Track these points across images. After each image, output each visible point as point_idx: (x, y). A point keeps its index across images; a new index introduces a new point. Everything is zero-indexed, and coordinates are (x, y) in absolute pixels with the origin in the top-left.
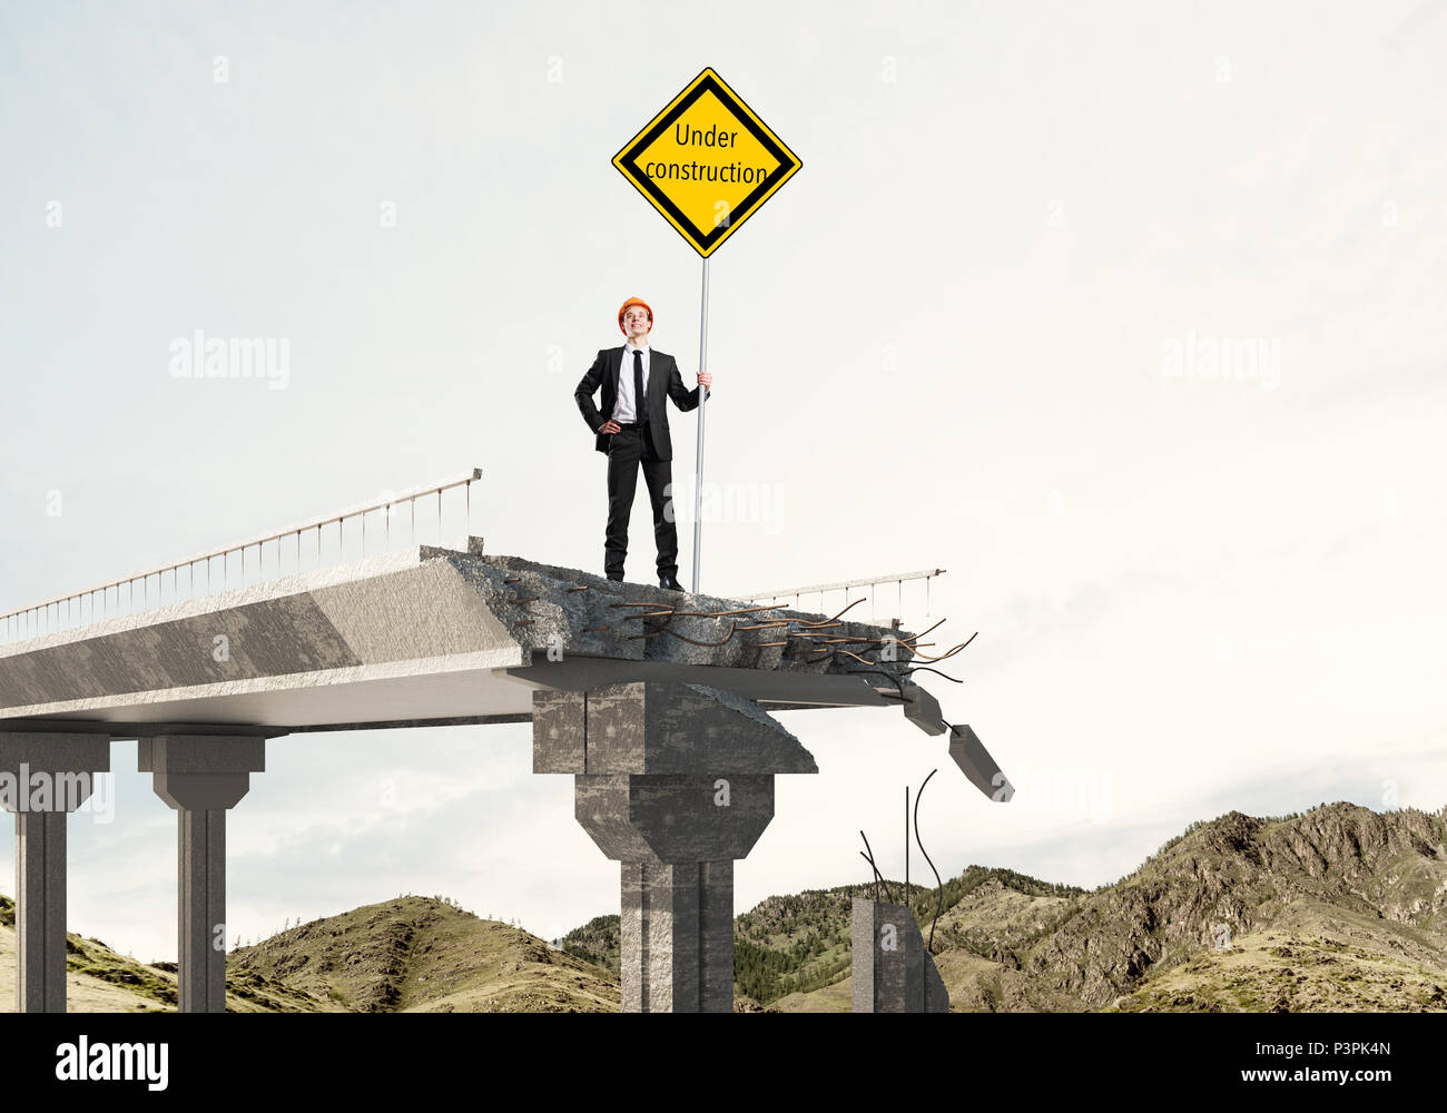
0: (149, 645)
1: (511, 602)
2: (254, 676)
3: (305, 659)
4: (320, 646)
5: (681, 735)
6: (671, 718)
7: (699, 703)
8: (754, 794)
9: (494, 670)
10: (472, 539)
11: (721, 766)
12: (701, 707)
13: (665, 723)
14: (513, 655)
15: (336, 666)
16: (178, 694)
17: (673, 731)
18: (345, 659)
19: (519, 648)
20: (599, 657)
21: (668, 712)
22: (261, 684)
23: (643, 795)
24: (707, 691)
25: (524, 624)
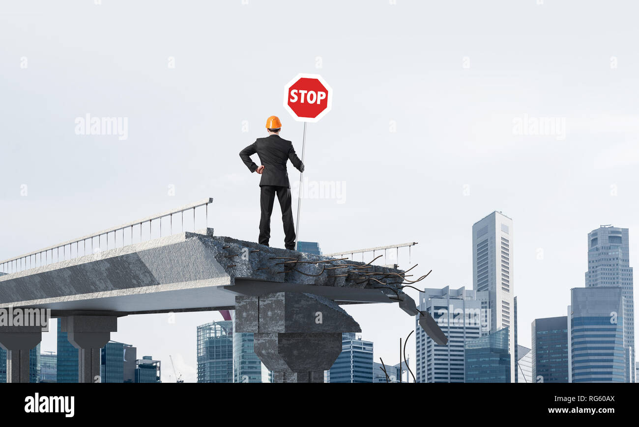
0: (66, 276)
1: (225, 257)
2: (112, 290)
3: (135, 282)
4: (141, 276)
5: (300, 315)
6: (296, 308)
7: (309, 301)
8: (333, 341)
9: (218, 287)
10: (208, 229)
11: (318, 329)
12: (310, 303)
13: (293, 310)
14: (226, 280)
15: (148, 285)
16: (78, 297)
17: (297, 314)
18: (153, 282)
19: (229, 277)
20: (265, 281)
21: (295, 306)
22: (115, 293)
23: (284, 342)
24: (312, 296)
25: (232, 266)
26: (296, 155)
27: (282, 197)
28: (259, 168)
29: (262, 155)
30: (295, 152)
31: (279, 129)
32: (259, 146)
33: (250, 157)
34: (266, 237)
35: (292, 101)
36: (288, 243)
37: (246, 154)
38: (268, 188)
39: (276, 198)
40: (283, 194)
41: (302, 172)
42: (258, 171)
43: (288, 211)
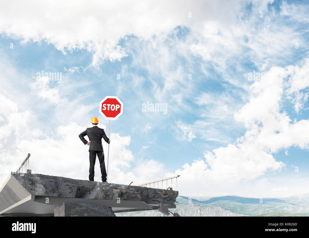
1: (30, 184)
6: (73, 211)
10: (28, 170)
12: (82, 209)
13: (71, 213)
19: (31, 195)
24: (84, 205)
26: (106, 136)
27: (100, 156)
28: (88, 143)
29: (90, 136)
30: (105, 134)
31: (97, 123)
32: (88, 131)
33: (84, 137)
34: (92, 176)
35: (103, 109)
37: (82, 136)
38: (93, 152)
39: (97, 156)
40: (100, 155)
41: (109, 144)
42: (88, 144)
43: (103, 163)
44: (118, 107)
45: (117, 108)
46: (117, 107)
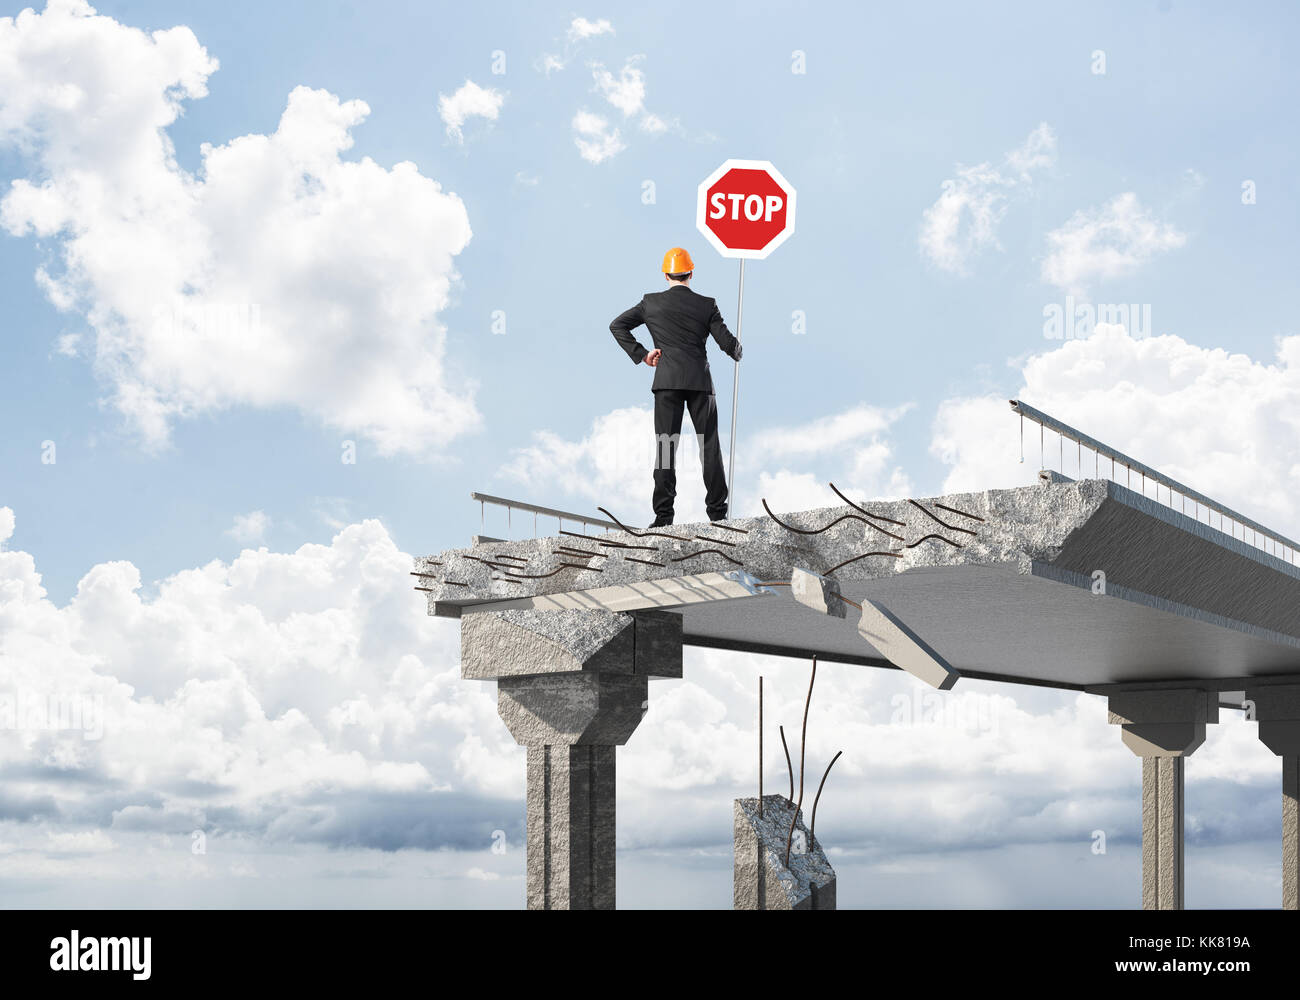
26: (725, 326)
27: (698, 413)
28: (649, 355)
29: (656, 329)
30: (722, 320)
31: (688, 275)
32: (650, 308)
33: (632, 332)
34: (668, 496)
35: (713, 216)
36: (713, 506)
37: (623, 327)
38: (669, 394)
39: (686, 414)
40: (701, 408)
41: (737, 360)
42: (648, 359)
44: (774, 204)
45: (770, 209)
46: (770, 206)
